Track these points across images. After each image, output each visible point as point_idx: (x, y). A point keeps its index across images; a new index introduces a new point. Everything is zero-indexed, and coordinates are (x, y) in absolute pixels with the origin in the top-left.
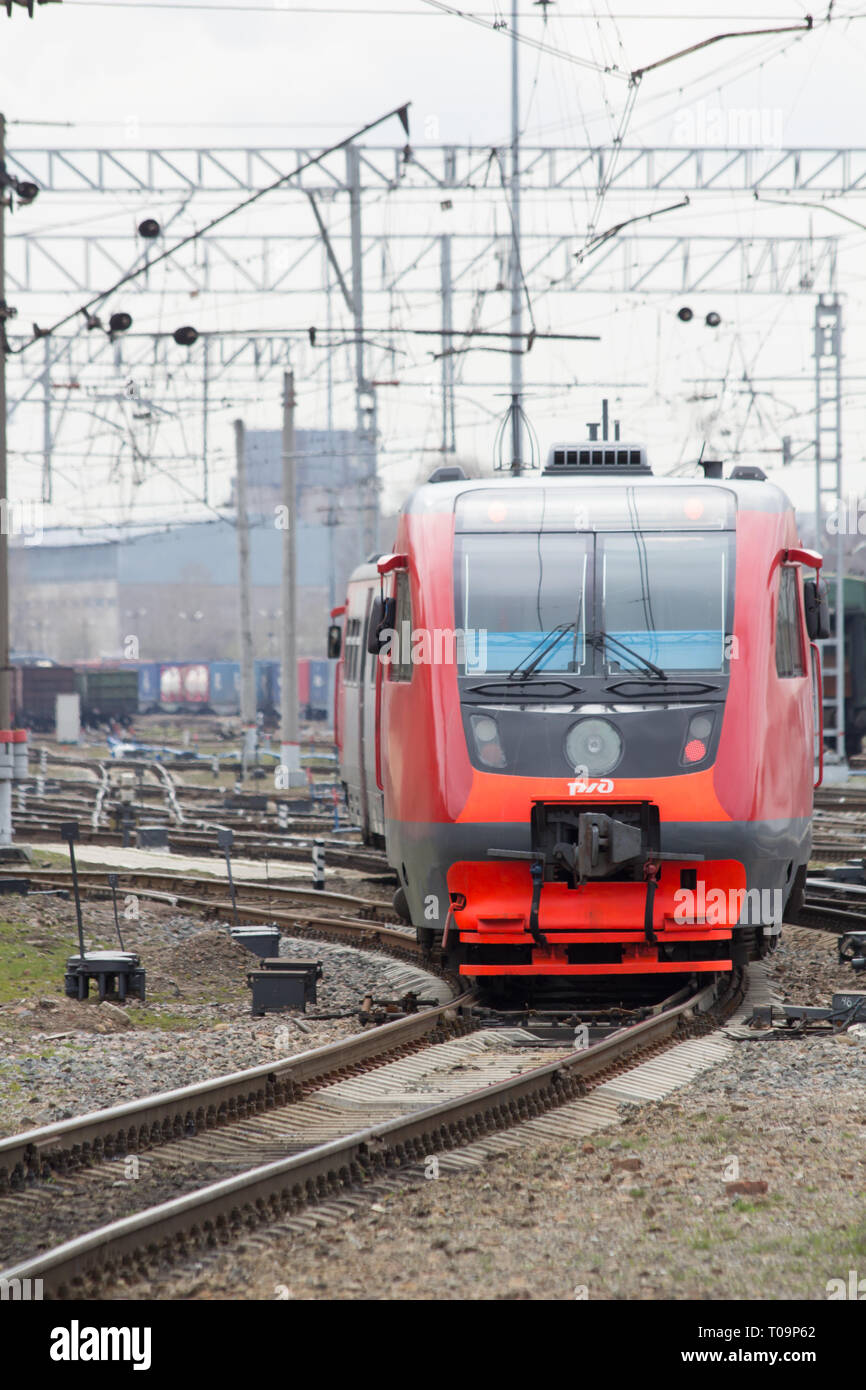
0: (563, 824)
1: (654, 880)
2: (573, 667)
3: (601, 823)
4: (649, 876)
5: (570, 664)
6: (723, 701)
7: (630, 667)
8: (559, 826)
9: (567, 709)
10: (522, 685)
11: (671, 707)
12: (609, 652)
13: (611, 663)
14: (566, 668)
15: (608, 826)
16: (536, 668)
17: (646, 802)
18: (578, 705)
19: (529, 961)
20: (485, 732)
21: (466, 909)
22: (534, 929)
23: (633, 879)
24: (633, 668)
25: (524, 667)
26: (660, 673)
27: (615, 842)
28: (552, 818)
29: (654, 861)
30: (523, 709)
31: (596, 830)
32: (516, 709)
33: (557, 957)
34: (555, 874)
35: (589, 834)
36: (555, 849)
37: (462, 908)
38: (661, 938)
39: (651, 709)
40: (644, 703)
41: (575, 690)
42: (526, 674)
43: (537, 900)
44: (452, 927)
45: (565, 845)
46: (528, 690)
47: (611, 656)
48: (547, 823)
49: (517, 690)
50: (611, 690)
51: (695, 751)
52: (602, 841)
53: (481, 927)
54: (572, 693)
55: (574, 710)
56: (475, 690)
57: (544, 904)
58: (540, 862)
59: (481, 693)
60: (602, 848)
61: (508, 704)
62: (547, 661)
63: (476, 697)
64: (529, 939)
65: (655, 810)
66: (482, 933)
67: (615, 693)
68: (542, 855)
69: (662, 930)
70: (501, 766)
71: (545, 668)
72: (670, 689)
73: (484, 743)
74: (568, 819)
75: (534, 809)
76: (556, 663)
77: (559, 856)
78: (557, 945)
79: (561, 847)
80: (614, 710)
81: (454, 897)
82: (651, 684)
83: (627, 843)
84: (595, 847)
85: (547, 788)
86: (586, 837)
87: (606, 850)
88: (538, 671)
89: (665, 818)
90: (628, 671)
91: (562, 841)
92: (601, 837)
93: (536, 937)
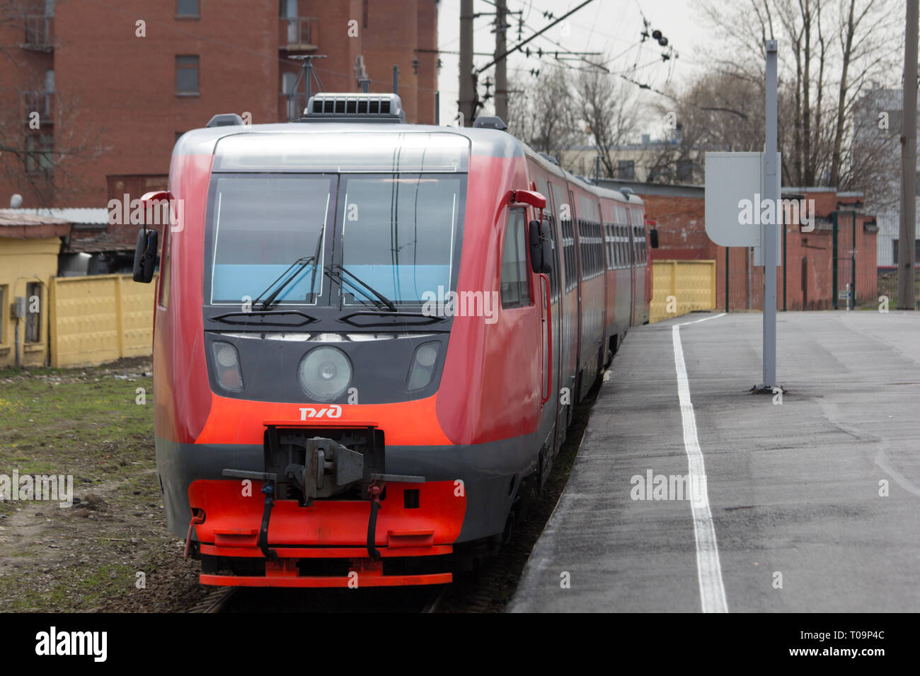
0: (294, 446)
1: (377, 500)
2: (311, 297)
3: (327, 448)
4: (374, 496)
5: (307, 295)
6: (449, 332)
7: (363, 298)
8: (290, 449)
9: (302, 338)
10: (263, 315)
11: (401, 337)
12: (344, 284)
13: (346, 294)
14: (304, 299)
15: (332, 449)
16: (276, 299)
17: (371, 428)
18: (315, 334)
19: (263, 574)
20: (226, 358)
21: (205, 523)
22: (264, 544)
23: (359, 498)
24: (365, 299)
25: (265, 298)
26: (391, 306)
27: (339, 466)
28: (284, 441)
29: (378, 483)
30: (263, 337)
31: (321, 454)
32: (257, 337)
33: (288, 570)
34: (288, 492)
35: (315, 457)
36: (287, 470)
37: (203, 522)
38: (385, 553)
39: (381, 338)
40: (375, 333)
41: (311, 320)
42: (266, 304)
43: (266, 519)
44: (193, 539)
45: (296, 466)
46: (268, 319)
47: (347, 288)
48: (280, 446)
49: (257, 319)
50: (345, 319)
51: (419, 379)
52: (328, 465)
53: (217, 540)
54: (308, 322)
55: (309, 339)
56: (220, 319)
57: (274, 520)
58: (272, 482)
59: (224, 322)
60: (327, 471)
61: (247, 332)
62: (287, 292)
63: (219, 326)
64: (259, 554)
65: (381, 434)
66: (219, 546)
67: (348, 323)
68: (273, 476)
69: (386, 546)
70: (238, 391)
71: (286, 299)
72: (399, 320)
73: (224, 368)
74: (298, 441)
75: (266, 432)
76: (296, 294)
77: (291, 476)
78: (288, 559)
79: (292, 467)
80: (348, 339)
81: (195, 512)
82: (382, 315)
83: (351, 468)
84: (321, 469)
85: (280, 413)
86: (312, 461)
87: (331, 473)
88: (278, 302)
89: (391, 441)
90: (362, 302)
91: (293, 462)
92: (327, 460)
93: (265, 551)
